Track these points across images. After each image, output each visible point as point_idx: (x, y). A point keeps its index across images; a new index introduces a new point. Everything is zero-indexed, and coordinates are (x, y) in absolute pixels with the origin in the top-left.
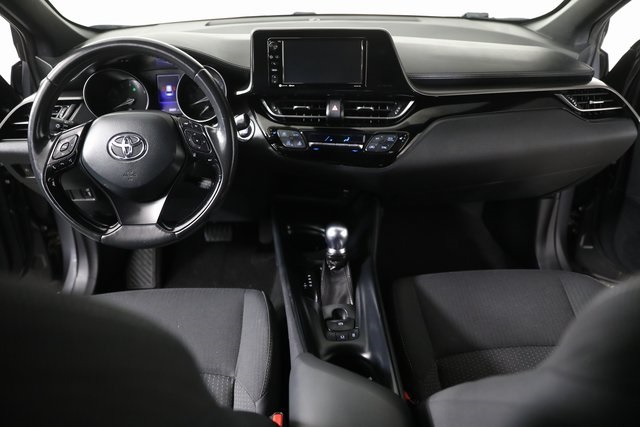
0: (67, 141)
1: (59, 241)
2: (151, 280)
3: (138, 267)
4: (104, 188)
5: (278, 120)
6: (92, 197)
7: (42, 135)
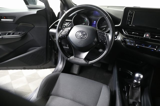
0: (66, 30)
1: (58, 56)
2: (77, 71)
3: (74, 68)
4: (72, 45)
5: (126, 36)
6: (68, 47)
7: (60, 28)
